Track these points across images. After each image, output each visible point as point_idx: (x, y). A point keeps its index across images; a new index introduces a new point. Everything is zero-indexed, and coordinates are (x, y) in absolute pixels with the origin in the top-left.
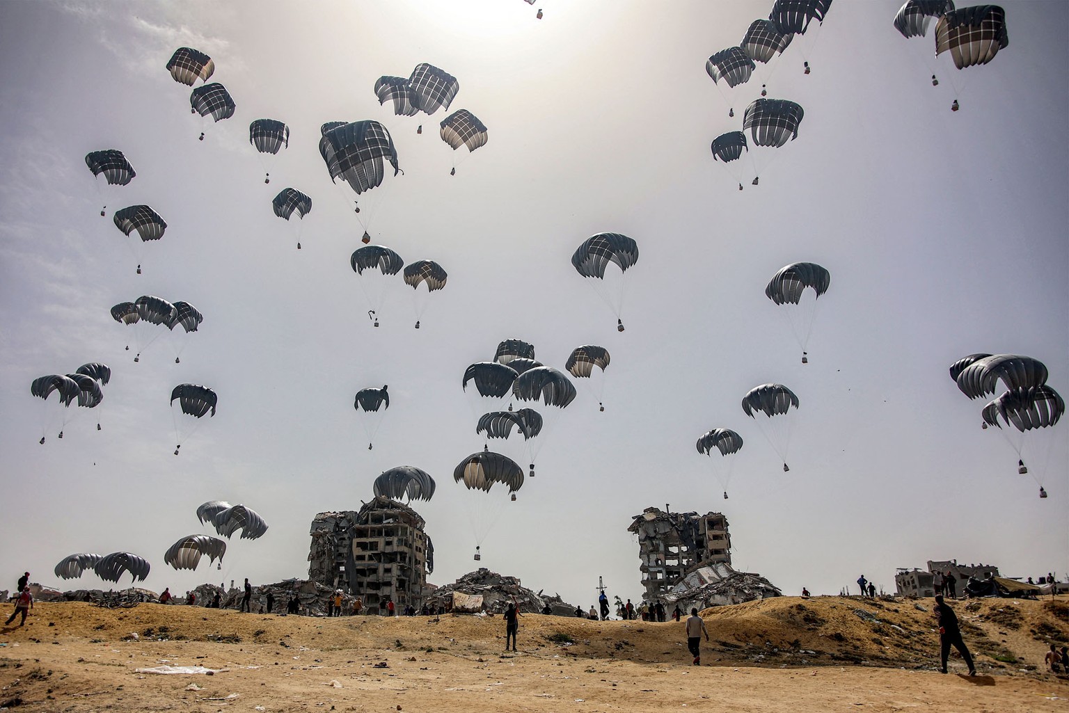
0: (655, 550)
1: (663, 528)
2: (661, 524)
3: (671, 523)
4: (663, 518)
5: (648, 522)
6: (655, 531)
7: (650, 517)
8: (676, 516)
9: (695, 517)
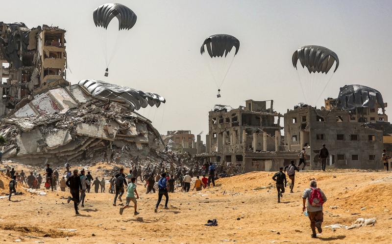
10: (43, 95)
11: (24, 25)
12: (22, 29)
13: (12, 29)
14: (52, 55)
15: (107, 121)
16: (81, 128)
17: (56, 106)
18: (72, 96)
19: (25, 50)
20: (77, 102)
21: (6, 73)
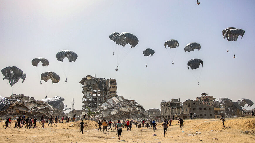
0: (89, 90)
1: (93, 83)
2: (92, 81)
3: (96, 81)
4: (93, 79)
5: (88, 80)
6: (90, 84)
7: (89, 78)
8: (98, 79)
9: (105, 80)
10: (110, 99)
11: (104, 79)
12: (104, 80)
13: (101, 80)
14: (113, 87)
15: (129, 107)
16: (121, 109)
17: (114, 102)
18: (118, 99)
19: (105, 86)
20: (120, 101)
21: (99, 93)
